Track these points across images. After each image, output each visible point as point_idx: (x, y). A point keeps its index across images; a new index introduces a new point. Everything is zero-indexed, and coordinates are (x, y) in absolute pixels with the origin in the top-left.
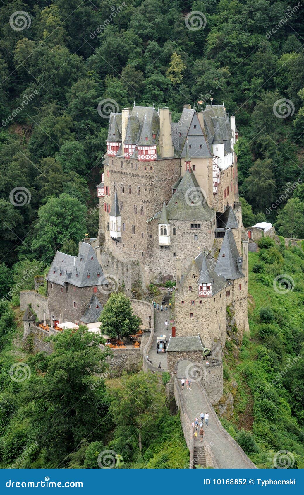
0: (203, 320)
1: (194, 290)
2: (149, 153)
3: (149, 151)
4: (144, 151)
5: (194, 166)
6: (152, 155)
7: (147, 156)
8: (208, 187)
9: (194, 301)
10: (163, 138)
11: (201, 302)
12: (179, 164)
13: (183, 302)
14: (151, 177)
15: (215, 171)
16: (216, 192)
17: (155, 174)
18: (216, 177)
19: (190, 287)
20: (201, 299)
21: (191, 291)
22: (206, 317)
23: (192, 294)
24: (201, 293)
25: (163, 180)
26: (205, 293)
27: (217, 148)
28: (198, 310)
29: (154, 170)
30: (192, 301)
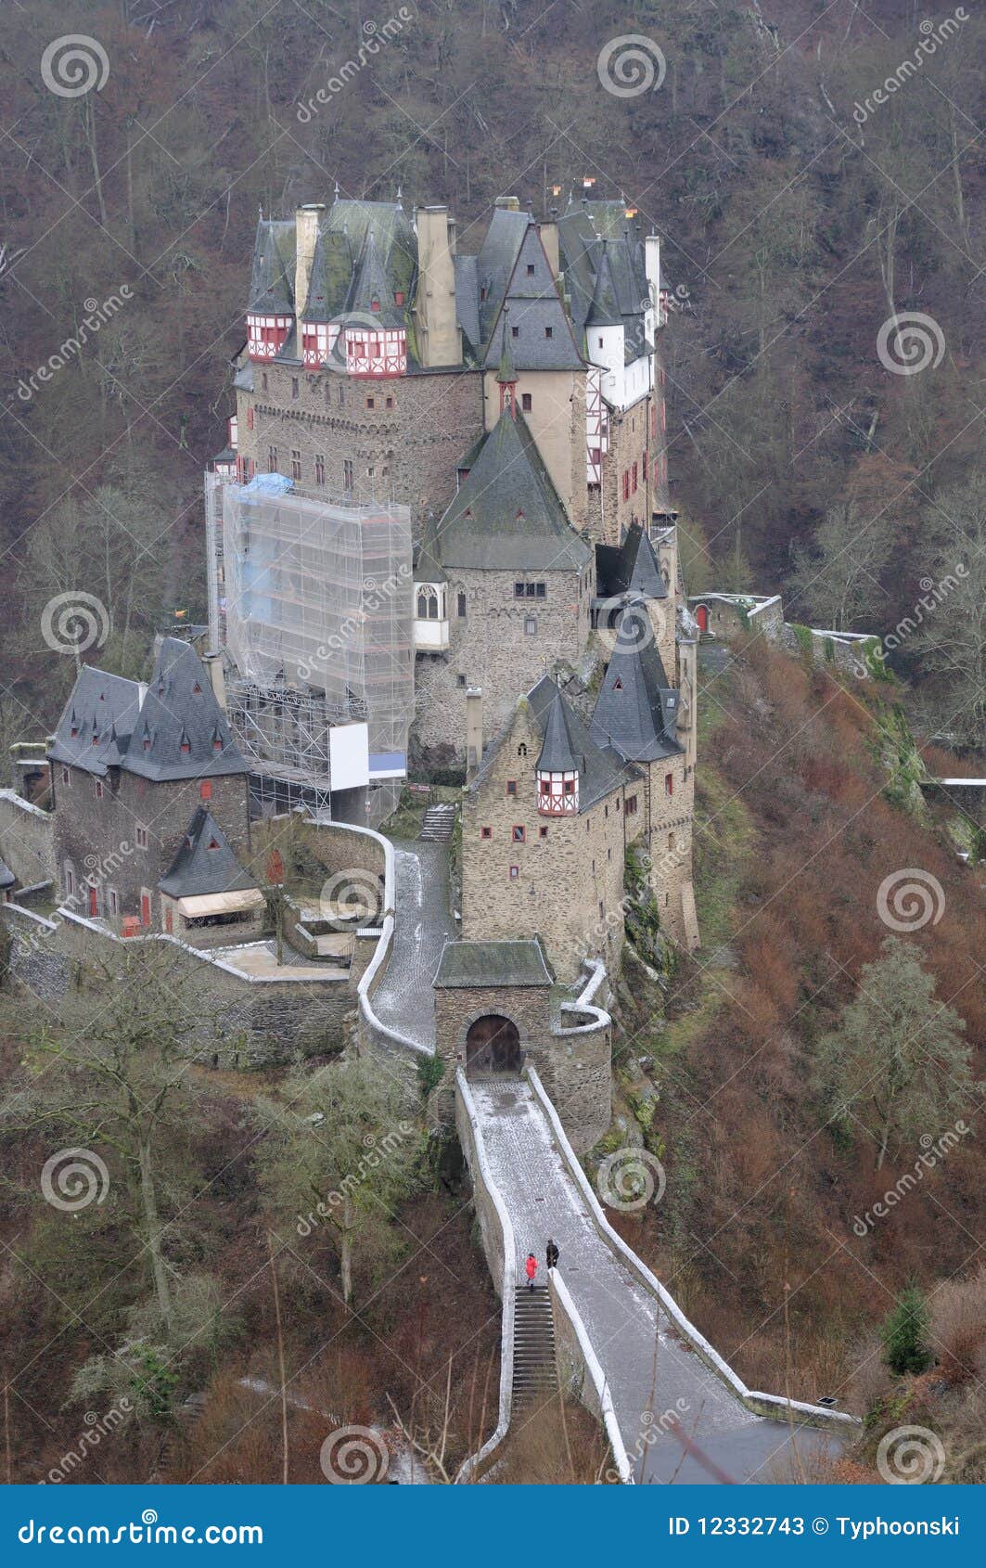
0: (551, 890)
1: (524, 795)
2: (382, 353)
3: (382, 346)
4: (366, 346)
5: (527, 398)
6: (392, 360)
7: (377, 361)
8: (569, 466)
9: (521, 829)
10: (429, 303)
11: (544, 831)
12: (480, 389)
13: (487, 832)
14: (388, 431)
15: (593, 412)
16: (595, 480)
17: (400, 421)
18: (596, 434)
19: (510, 783)
20: (543, 823)
21: (511, 797)
22: (559, 881)
23: (517, 807)
24: (546, 802)
25: (425, 441)
26: (557, 803)
27: (601, 340)
28: (534, 858)
29: (398, 408)
30: (515, 827)
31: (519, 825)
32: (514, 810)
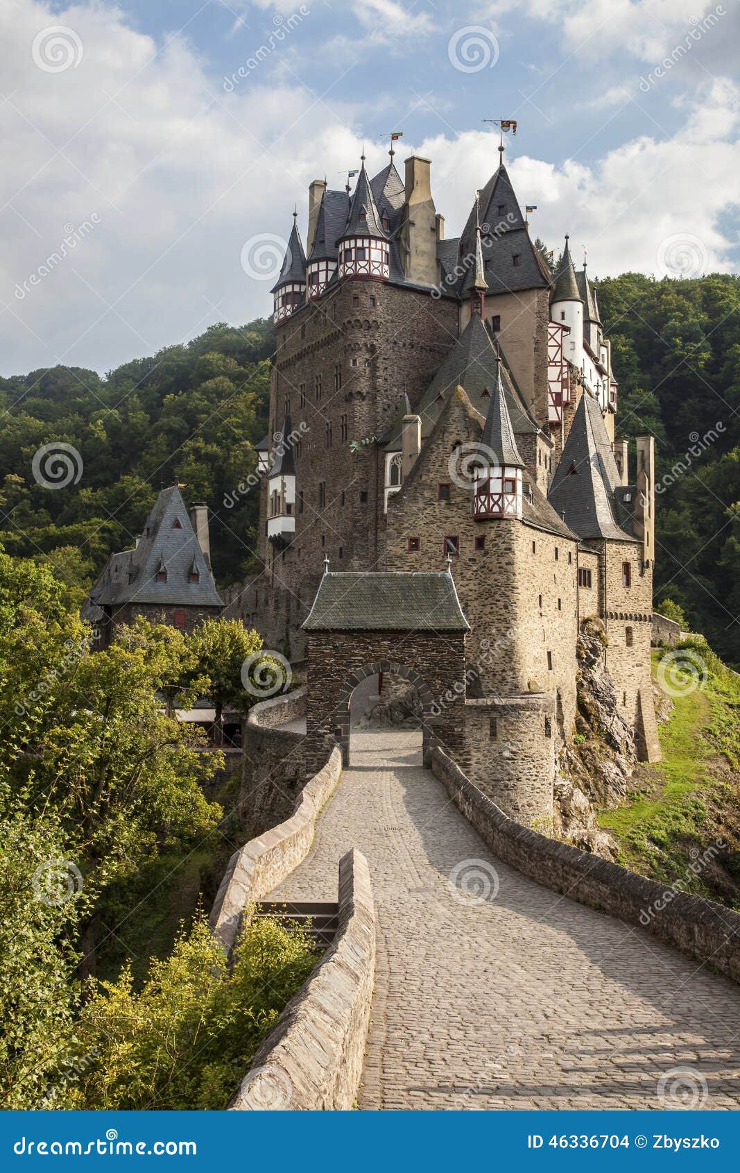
0: (488, 609)
1: (459, 499)
2: (367, 258)
3: (367, 250)
4: (353, 250)
5: (496, 319)
6: (376, 265)
7: (362, 263)
8: (533, 371)
9: (455, 540)
10: (412, 231)
11: (480, 543)
12: (456, 317)
13: (415, 544)
14: (370, 327)
15: (556, 362)
16: (556, 419)
17: (382, 320)
18: (558, 381)
19: (441, 485)
20: (477, 531)
21: (443, 503)
22: (497, 597)
23: (449, 514)
24: (483, 504)
25: (404, 345)
26: (496, 503)
27: (563, 314)
28: (469, 574)
29: (380, 308)
30: (447, 538)
31: (453, 534)
32: (447, 518)
